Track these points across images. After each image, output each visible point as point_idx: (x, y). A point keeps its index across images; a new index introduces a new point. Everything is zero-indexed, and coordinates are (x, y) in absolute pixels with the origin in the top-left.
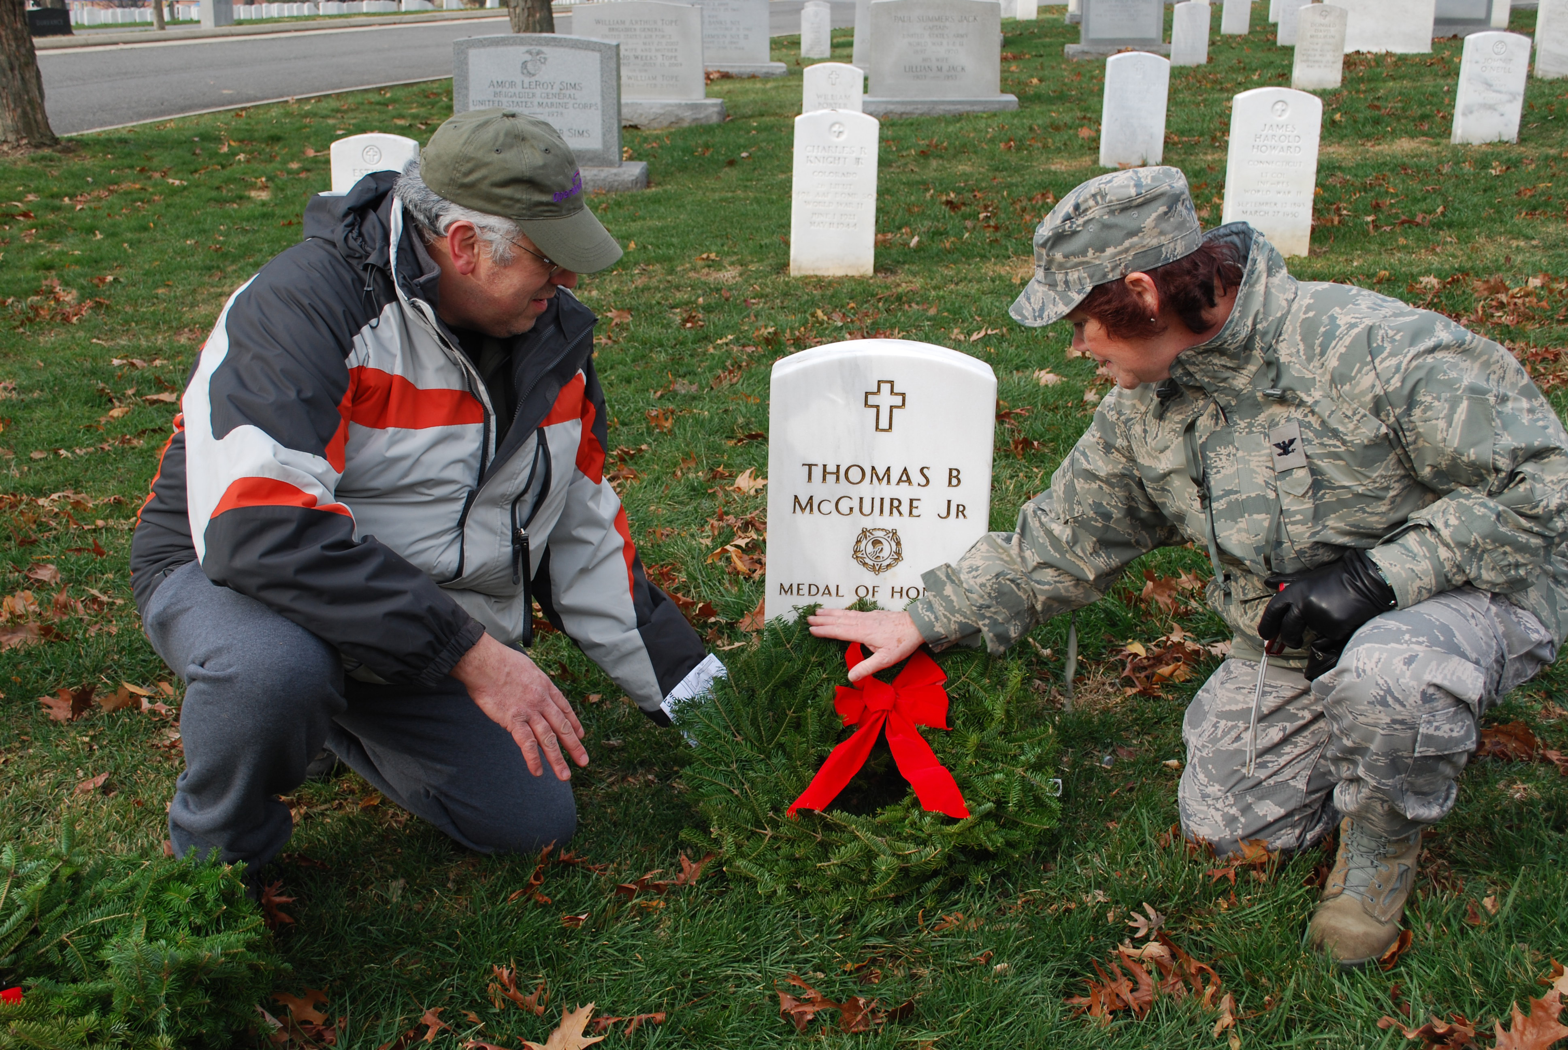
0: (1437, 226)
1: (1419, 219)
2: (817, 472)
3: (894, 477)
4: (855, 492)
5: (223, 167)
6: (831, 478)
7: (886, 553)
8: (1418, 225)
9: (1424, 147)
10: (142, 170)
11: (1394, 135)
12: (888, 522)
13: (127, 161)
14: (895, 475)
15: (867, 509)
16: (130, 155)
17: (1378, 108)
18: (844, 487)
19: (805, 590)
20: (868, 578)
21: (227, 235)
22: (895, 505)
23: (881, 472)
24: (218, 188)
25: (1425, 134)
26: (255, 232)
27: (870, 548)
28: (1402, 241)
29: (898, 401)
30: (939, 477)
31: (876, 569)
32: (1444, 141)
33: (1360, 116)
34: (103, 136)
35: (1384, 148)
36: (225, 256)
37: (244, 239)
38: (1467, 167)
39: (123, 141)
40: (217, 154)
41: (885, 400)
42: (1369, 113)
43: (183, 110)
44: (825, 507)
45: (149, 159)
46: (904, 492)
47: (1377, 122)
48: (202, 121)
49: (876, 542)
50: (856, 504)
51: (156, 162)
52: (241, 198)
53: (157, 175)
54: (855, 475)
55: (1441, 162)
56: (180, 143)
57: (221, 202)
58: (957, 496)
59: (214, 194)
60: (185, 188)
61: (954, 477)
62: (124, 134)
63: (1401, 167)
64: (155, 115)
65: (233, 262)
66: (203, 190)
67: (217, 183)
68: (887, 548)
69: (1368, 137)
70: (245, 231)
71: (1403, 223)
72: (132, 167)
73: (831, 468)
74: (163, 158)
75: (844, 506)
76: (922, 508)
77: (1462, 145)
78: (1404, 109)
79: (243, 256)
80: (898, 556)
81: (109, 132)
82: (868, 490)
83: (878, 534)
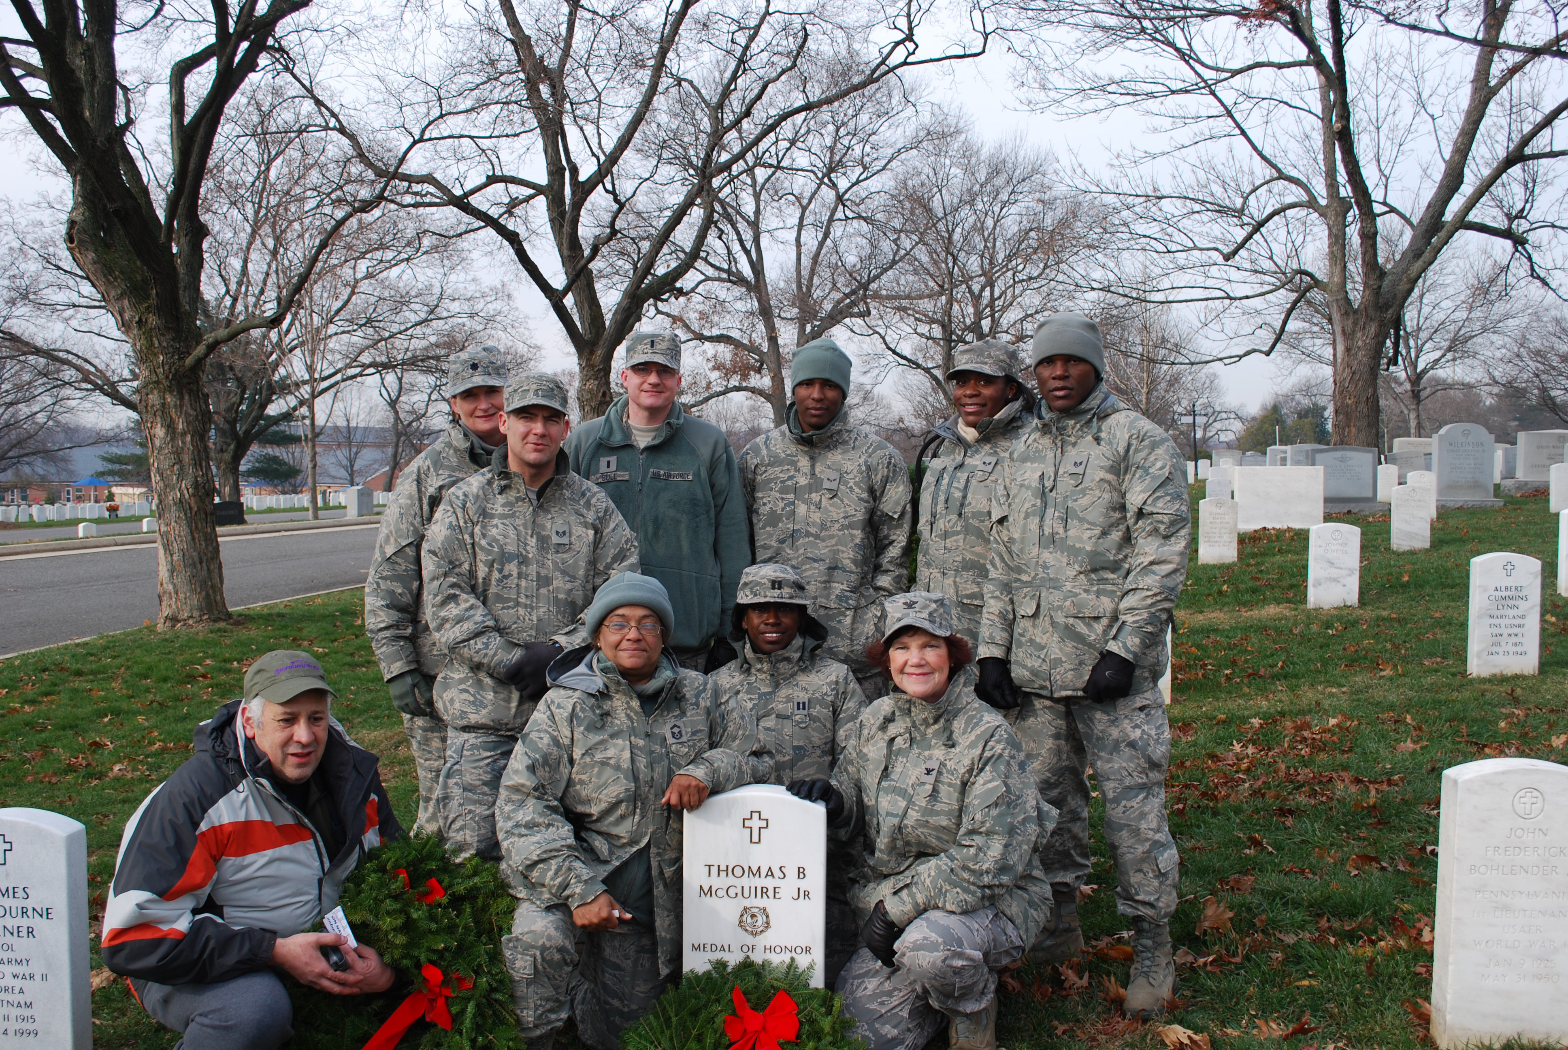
0: (1275, 677)
1: (1262, 672)
2: (714, 870)
3: (763, 873)
4: (739, 883)
5: (357, 637)
6: (723, 874)
7: (759, 923)
8: (1260, 677)
9: (1287, 613)
10: (294, 640)
11: (1265, 601)
12: (761, 902)
13: (283, 632)
14: (764, 872)
15: (746, 894)
16: (285, 627)
17: (1259, 579)
18: (731, 881)
19: (708, 948)
20: (749, 940)
21: (355, 694)
22: (764, 891)
23: (755, 870)
24: (352, 655)
25: (1288, 601)
26: (377, 691)
27: (749, 920)
28: (1246, 690)
29: (764, 824)
30: (791, 873)
31: (754, 934)
32: (1302, 607)
33: (1242, 587)
34: (266, 611)
35: (1255, 613)
36: (354, 710)
37: (369, 697)
38: (1314, 628)
39: (281, 615)
40: (353, 626)
41: (756, 823)
42: (1251, 584)
43: (328, 586)
44: (720, 893)
45: (300, 630)
46: (770, 883)
47: (1254, 591)
48: (343, 596)
49: (753, 916)
50: (739, 891)
51: (305, 633)
52: (369, 662)
53: (306, 643)
54: (738, 872)
55: (1295, 625)
56: (324, 617)
57: (354, 666)
58: (804, 885)
59: (348, 659)
60: (326, 654)
61: (801, 873)
62: (281, 609)
63: (1263, 628)
64: (307, 590)
65: (359, 715)
66: (340, 655)
67: (351, 650)
68: (761, 920)
69: (1244, 605)
70: (370, 691)
71: (1250, 675)
72: (286, 637)
73: (723, 868)
74: (310, 630)
75: (732, 892)
76: (781, 893)
77: (1316, 610)
78: (1279, 580)
79: (366, 711)
80: (767, 925)
81: (270, 607)
82: (747, 882)
83: (755, 910)
